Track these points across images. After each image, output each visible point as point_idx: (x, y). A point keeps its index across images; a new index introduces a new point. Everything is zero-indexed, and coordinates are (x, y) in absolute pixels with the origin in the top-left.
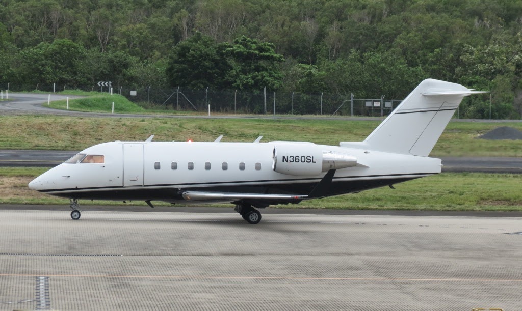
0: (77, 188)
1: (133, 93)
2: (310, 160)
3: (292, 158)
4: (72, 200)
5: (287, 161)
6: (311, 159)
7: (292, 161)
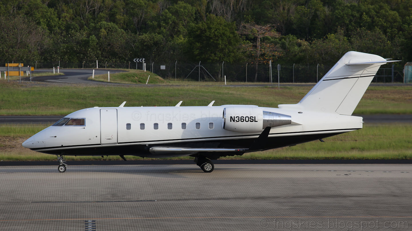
0: (62, 146)
1: (163, 67)
2: (252, 119)
3: (238, 118)
4: (59, 156)
5: (234, 121)
6: (254, 119)
7: (238, 120)
